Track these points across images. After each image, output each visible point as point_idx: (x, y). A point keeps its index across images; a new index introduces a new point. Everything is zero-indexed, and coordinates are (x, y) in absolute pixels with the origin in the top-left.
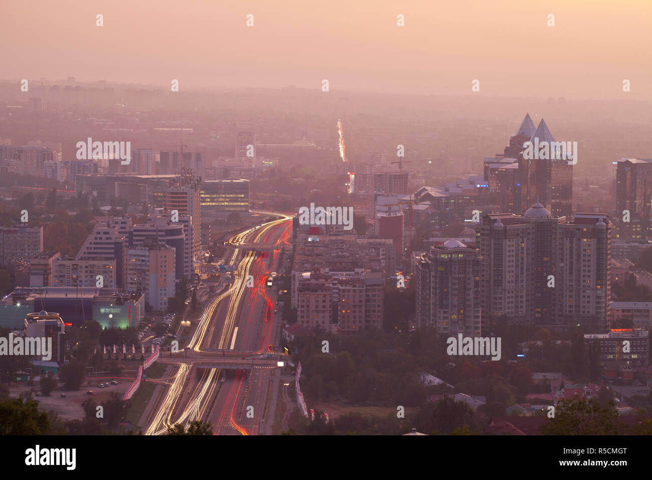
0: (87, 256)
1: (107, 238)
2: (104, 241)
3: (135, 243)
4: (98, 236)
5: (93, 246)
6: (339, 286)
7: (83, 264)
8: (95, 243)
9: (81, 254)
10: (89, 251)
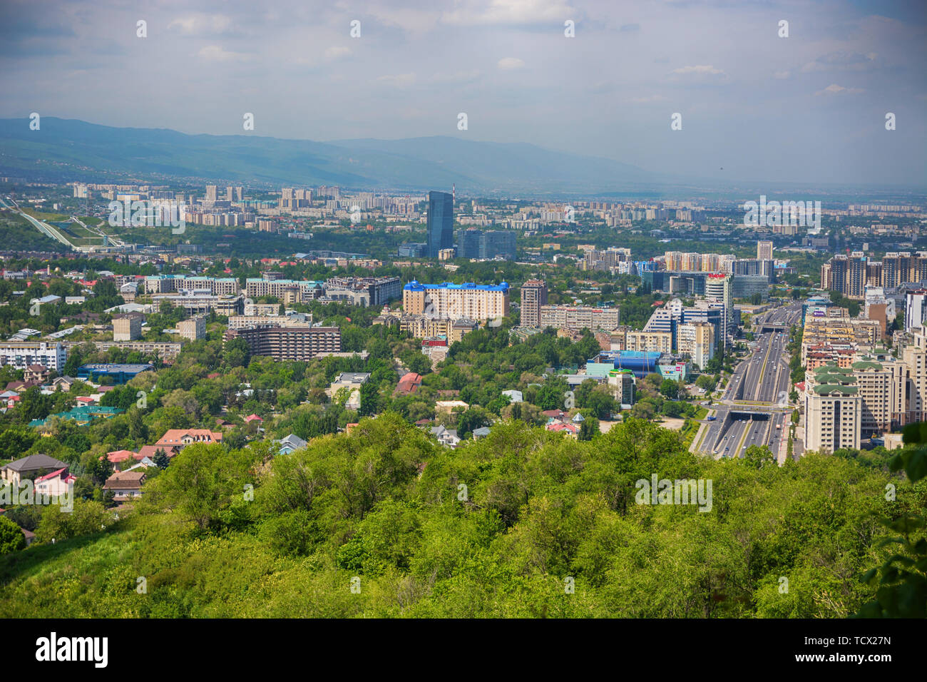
0: (651, 329)
1: (666, 317)
2: (663, 319)
3: (685, 321)
4: (659, 315)
5: (655, 322)
6: (838, 355)
7: (648, 335)
8: (657, 321)
9: (646, 328)
10: (653, 326)
